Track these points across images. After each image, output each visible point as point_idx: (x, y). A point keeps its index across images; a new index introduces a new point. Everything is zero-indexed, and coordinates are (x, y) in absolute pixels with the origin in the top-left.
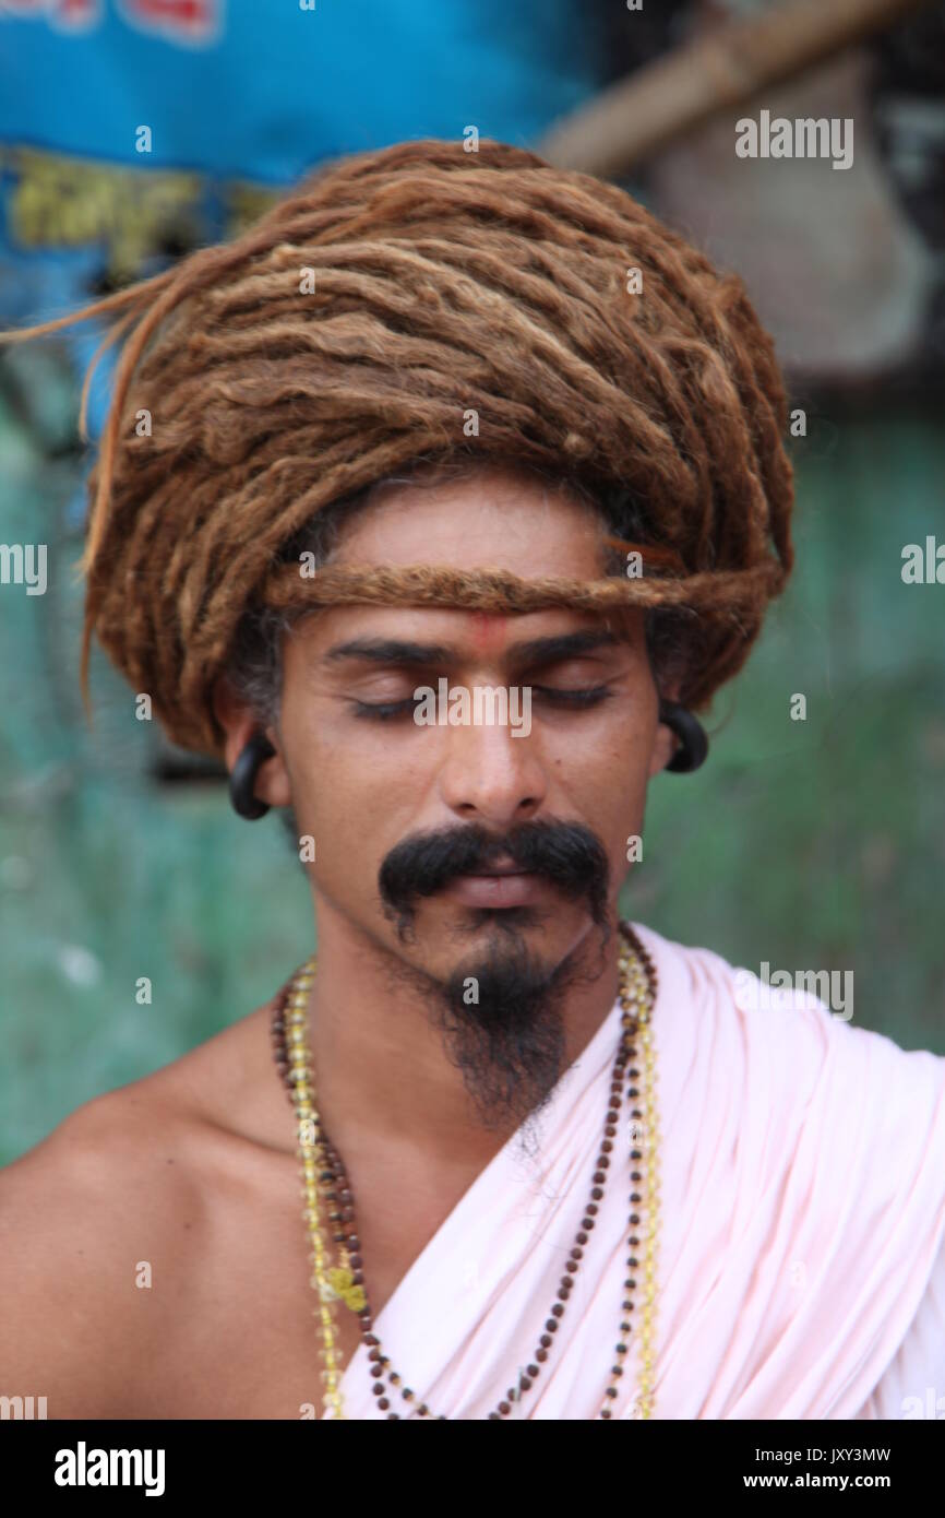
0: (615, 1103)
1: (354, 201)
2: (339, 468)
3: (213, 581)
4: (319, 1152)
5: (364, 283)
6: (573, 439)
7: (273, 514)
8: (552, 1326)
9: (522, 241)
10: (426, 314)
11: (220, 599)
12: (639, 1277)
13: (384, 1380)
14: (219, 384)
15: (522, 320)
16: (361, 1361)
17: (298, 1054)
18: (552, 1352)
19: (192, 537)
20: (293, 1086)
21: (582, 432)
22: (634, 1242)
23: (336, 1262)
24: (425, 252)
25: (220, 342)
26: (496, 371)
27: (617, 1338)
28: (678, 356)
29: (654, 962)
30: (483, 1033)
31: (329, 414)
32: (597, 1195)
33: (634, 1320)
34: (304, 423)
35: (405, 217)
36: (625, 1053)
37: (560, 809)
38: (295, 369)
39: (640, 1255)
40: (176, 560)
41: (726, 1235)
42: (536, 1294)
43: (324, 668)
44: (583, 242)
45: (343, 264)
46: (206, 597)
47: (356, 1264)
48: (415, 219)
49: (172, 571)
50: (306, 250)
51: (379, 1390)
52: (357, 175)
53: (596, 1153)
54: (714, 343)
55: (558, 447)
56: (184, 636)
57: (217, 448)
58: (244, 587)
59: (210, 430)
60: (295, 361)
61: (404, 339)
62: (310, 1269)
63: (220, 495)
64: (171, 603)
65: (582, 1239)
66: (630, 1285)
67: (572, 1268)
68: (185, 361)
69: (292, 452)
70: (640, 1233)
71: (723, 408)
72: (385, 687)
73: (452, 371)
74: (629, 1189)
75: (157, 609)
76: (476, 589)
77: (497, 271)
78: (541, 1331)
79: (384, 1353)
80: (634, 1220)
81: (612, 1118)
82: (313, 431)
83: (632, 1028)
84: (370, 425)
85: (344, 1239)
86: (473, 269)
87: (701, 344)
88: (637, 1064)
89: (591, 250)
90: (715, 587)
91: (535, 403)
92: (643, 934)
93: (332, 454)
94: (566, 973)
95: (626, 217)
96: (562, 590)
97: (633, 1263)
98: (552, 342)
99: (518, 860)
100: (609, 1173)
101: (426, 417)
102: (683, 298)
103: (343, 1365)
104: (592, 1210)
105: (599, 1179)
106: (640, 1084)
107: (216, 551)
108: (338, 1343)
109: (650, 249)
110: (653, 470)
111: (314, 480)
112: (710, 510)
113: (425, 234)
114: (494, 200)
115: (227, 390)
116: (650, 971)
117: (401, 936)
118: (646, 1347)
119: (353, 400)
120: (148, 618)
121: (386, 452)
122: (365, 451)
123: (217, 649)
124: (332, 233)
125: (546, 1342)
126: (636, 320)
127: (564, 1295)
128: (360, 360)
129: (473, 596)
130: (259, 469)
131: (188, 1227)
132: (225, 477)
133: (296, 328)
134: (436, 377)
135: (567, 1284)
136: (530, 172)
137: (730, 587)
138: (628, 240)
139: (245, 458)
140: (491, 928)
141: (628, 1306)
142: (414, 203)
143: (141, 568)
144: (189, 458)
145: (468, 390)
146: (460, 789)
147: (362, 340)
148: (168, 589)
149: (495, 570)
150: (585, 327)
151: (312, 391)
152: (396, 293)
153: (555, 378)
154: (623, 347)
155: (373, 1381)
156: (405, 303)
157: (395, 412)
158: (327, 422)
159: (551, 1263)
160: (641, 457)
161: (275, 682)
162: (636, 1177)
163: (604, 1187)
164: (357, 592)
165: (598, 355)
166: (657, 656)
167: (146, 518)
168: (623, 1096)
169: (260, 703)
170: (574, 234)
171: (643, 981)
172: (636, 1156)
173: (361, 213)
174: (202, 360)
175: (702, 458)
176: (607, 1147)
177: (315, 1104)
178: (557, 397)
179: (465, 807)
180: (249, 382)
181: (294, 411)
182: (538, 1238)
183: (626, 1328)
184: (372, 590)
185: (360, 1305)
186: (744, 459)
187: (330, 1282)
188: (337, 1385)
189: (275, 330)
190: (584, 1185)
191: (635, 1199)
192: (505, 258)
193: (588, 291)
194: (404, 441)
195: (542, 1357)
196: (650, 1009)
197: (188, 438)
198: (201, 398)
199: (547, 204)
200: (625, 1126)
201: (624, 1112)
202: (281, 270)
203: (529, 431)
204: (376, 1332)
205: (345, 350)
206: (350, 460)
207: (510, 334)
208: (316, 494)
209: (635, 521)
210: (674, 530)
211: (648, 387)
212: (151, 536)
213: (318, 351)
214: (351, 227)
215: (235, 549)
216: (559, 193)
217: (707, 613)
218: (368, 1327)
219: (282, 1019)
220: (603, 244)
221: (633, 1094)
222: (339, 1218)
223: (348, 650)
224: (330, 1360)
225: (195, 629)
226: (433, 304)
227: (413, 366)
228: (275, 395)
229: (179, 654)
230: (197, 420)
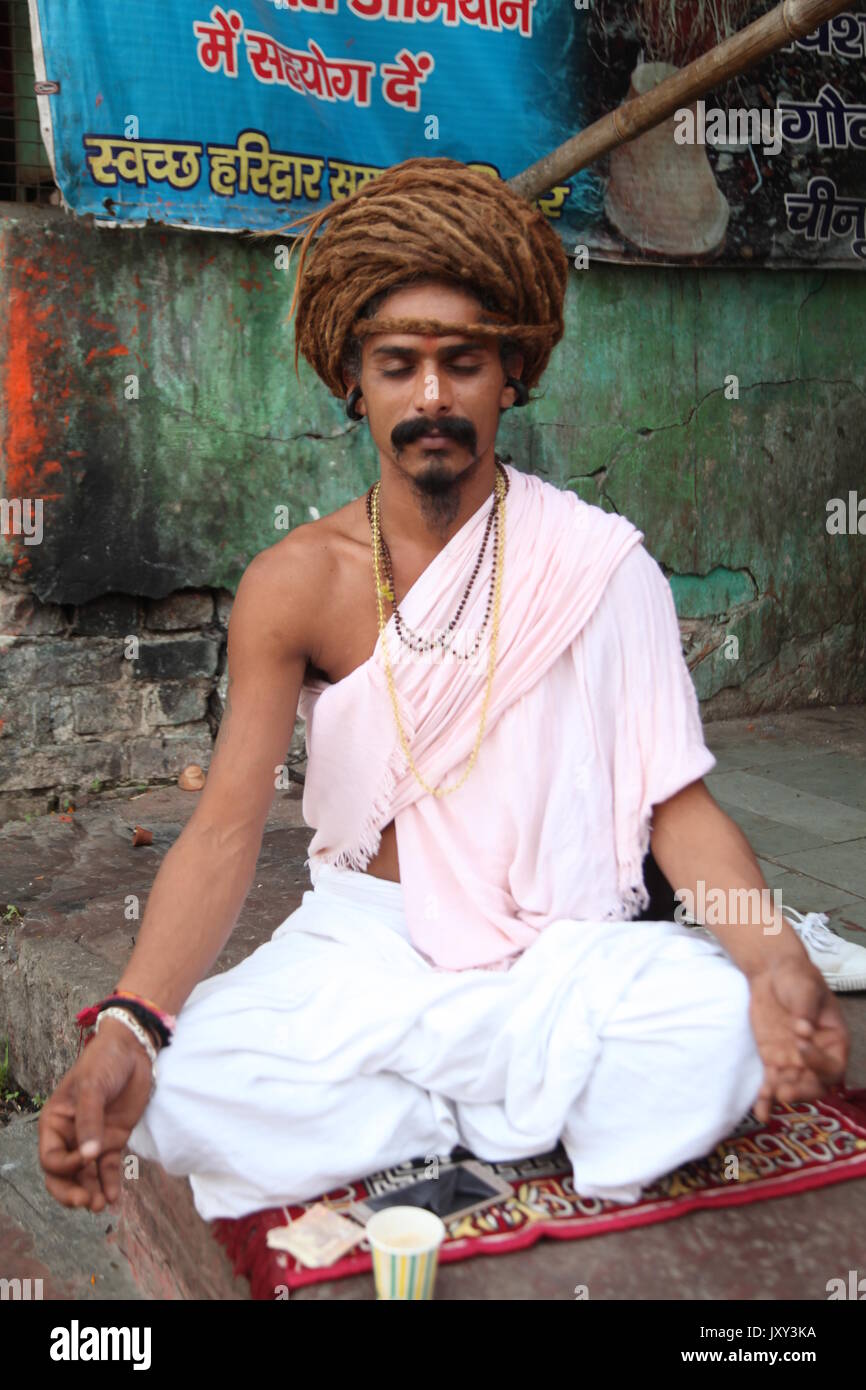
0: (489, 528)
1: (391, 181)
2: (377, 281)
3: (334, 326)
4: (379, 545)
5: (389, 210)
6: (464, 270)
7: (355, 298)
8: (461, 608)
9: (450, 195)
10: (410, 222)
11: (337, 333)
12: (495, 592)
13: (400, 625)
14: (337, 250)
15: (447, 225)
16: (393, 619)
17: (374, 510)
18: (461, 617)
19: (329, 309)
20: (372, 522)
21: (469, 268)
22: (493, 579)
23: (385, 584)
24: (413, 199)
25: (338, 235)
26: (435, 244)
27: (485, 612)
28: (509, 240)
29: (509, 478)
30: (429, 497)
31: (374, 260)
32: (480, 561)
33: (492, 607)
34: (365, 264)
35: (408, 186)
36: (494, 511)
37: (458, 412)
38: (363, 244)
39: (495, 584)
40: (324, 319)
41: (527, 576)
42: (456, 596)
43: (373, 358)
44: (475, 196)
45: (383, 204)
46: (333, 330)
47: (391, 585)
48: (411, 187)
49: (323, 322)
50: (371, 199)
51: (398, 628)
52: (394, 171)
53: (481, 546)
54: (522, 234)
55: (458, 273)
56: (328, 348)
57: (335, 274)
58: (344, 327)
59: (333, 267)
60: (363, 241)
61: (402, 231)
62: (375, 586)
63: (338, 292)
64: (323, 335)
65: (474, 577)
66: (491, 594)
67: (469, 587)
68: (326, 242)
69: (361, 275)
70: (495, 576)
71: (524, 260)
72: (395, 365)
73: (418, 243)
74: (492, 560)
75: (319, 338)
76: (423, 325)
77: (439, 206)
78: (457, 609)
79: (401, 616)
80: (494, 571)
81: (487, 534)
82: (369, 267)
83: (497, 502)
84: (388, 264)
85: (388, 576)
86: (430, 205)
87: (518, 236)
88: (498, 515)
89: (479, 199)
90: (523, 331)
91: (450, 256)
92: (507, 468)
93: (376, 276)
94: (465, 476)
95: (497, 188)
96: (456, 326)
97: (492, 586)
98: (457, 232)
99: (441, 431)
100: (485, 554)
101: (407, 260)
102: (515, 219)
103: (387, 620)
104: (478, 567)
105: (481, 556)
106: (499, 522)
107: (336, 312)
108: (384, 612)
109: (502, 199)
110: (496, 283)
111: (368, 286)
112: (522, 300)
113: (415, 193)
114: (441, 180)
115: (338, 252)
116: (507, 481)
117: (398, 457)
118: (496, 615)
119: (380, 254)
120: (316, 342)
121: (395, 275)
122: (389, 274)
123: (337, 352)
124: (381, 193)
125: (459, 613)
126: (493, 226)
127: (466, 597)
128: (386, 240)
129: (423, 328)
130: (350, 282)
131: (331, 570)
132: (339, 286)
133: (364, 228)
134: (412, 246)
135: (468, 593)
136: (459, 170)
137: (530, 331)
138: (495, 196)
139: (345, 279)
140: (432, 457)
141: (490, 602)
142: (410, 181)
143: (312, 322)
144: (326, 279)
145: (424, 251)
146: (419, 402)
147: (386, 232)
148: (321, 331)
149: (431, 318)
150: (471, 228)
151: (367, 251)
152: (400, 214)
153: (457, 246)
154: (486, 236)
155: (396, 625)
156: (402, 218)
157: (398, 259)
158: (374, 264)
159: (462, 584)
160: (491, 278)
161: (359, 364)
162: (495, 556)
163: (483, 559)
164: (383, 328)
165: (477, 239)
166: (503, 357)
167: (313, 303)
168: (492, 527)
169: (354, 374)
170: (473, 193)
171: (504, 484)
172: (496, 548)
173: (392, 185)
174: (332, 242)
175: (517, 279)
176: (484, 544)
177: (380, 528)
178: (458, 254)
179: (420, 410)
180: (346, 248)
181: (361, 260)
182: (456, 578)
183: (489, 609)
184: (388, 327)
185: (391, 599)
186: (533, 279)
187: (381, 590)
188: (384, 627)
189: (356, 229)
190: (475, 557)
191: (494, 563)
192: (443, 201)
193: (474, 214)
194: (400, 271)
195: (457, 618)
196: (505, 495)
197: (325, 270)
198: (330, 256)
199: (464, 182)
200: (492, 537)
201: (492, 533)
202: (359, 207)
203: (448, 267)
204: (398, 609)
205: (380, 236)
206: (382, 278)
207: (441, 230)
208: (368, 291)
209: (491, 304)
210: (507, 308)
211: (496, 251)
212: (315, 311)
213: (371, 237)
214: (387, 191)
215: (341, 313)
216: (469, 177)
217: (520, 341)
218: (396, 607)
219: (370, 498)
220: (483, 197)
221: (496, 526)
222: (386, 569)
223: (380, 350)
224: (381, 618)
225: (330, 346)
226: (413, 218)
227: (404, 242)
228: (354, 253)
229: (327, 356)
230: (329, 264)
